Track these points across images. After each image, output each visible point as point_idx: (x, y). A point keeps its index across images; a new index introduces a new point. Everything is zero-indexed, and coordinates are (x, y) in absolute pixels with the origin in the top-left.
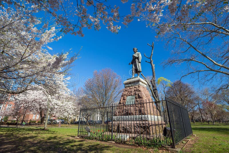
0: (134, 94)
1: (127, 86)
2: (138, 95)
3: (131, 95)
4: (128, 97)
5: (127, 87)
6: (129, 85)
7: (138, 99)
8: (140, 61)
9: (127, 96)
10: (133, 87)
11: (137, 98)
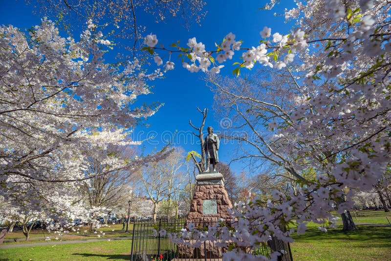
0: (215, 198)
1: (202, 183)
2: (222, 199)
3: (210, 199)
4: (206, 201)
5: (202, 185)
6: (205, 183)
7: (222, 207)
8: (218, 147)
9: (203, 199)
10: (212, 186)
11: (221, 204)
